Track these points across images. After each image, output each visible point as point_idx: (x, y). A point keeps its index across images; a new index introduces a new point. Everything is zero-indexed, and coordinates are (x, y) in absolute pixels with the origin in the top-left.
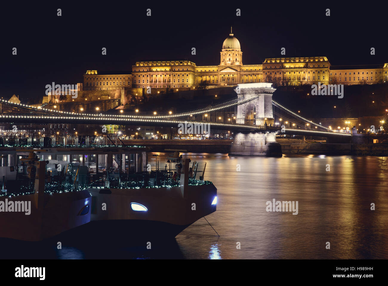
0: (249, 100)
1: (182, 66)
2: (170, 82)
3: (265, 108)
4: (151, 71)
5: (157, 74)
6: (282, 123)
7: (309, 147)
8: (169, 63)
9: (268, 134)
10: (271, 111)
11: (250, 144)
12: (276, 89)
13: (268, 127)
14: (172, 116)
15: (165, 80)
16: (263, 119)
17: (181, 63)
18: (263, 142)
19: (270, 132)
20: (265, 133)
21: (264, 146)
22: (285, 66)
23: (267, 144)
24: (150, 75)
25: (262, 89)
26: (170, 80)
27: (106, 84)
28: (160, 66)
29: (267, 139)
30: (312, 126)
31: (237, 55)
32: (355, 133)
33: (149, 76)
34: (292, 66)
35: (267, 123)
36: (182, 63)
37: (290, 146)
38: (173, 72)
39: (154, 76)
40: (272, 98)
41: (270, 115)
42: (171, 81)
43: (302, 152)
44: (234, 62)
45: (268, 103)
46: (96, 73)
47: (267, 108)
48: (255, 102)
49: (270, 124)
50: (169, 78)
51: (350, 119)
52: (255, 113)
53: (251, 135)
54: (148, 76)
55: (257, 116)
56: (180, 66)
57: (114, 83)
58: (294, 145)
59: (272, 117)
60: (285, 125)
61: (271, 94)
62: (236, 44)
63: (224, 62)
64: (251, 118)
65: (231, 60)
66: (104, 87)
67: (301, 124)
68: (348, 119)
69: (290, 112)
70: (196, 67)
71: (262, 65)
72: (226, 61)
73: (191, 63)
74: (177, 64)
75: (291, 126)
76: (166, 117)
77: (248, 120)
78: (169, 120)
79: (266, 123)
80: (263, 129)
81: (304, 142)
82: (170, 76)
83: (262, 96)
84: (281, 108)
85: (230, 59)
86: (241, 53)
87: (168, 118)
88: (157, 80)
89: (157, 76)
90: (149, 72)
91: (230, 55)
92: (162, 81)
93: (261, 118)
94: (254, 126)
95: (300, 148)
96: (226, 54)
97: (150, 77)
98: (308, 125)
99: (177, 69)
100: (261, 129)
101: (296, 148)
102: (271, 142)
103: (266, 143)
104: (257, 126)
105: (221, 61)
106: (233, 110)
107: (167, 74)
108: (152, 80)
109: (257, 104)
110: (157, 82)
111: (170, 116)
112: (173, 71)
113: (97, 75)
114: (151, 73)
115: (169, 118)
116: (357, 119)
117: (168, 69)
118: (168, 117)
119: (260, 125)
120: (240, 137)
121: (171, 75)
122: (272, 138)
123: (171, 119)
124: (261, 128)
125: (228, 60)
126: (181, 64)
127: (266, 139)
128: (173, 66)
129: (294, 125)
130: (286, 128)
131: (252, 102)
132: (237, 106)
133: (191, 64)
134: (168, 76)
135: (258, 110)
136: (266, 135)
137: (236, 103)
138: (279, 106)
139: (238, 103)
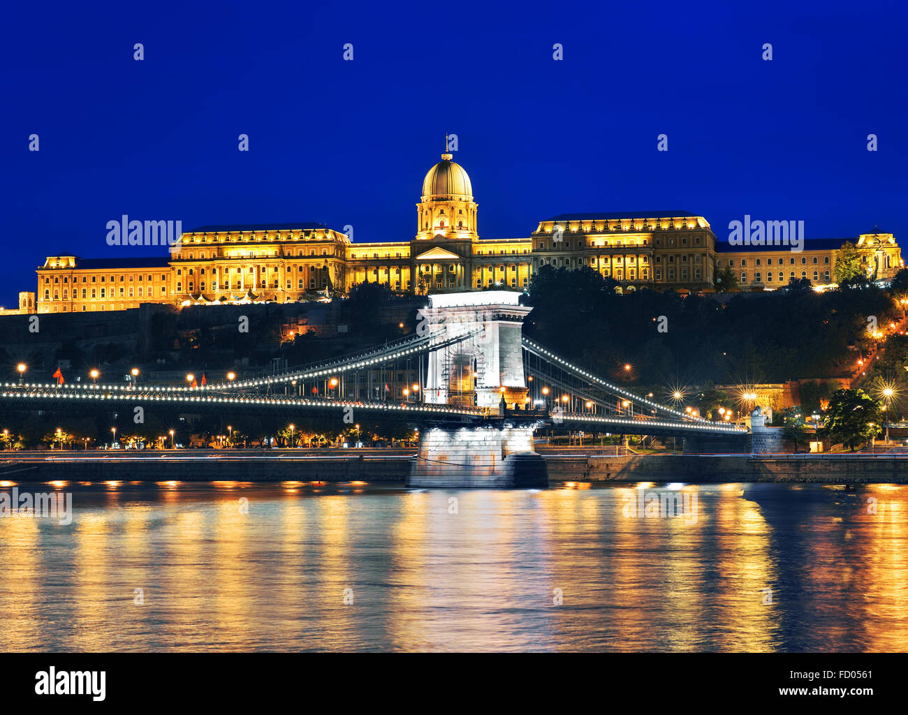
0: (456, 338)
1: (309, 242)
2: (276, 286)
3: (502, 359)
4: (221, 257)
5: (239, 266)
6: (550, 400)
7: (638, 464)
8: (274, 233)
9: (510, 430)
10: (518, 367)
11: (461, 458)
12: (532, 308)
13: (510, 410)
14: (235, 386)
15: (264, 282)
16: (495, 389)
17: (307, 234)
18: (496, 453)
19: (515, 427)
20: (501, 429)
21: (501, 463)
22: (593, 243)
23: (507, 459)
24: (220, 268)
25: (494, 307)
26: (276, 282)
27: (98, 294)
28: (249, 243)
29: (509, 443)
30: (639, 408)
31: (464, 211)
32: (758, 424)
33: (217, 271)
34: (613, 240)
35: (506, 401)
36: (309, 236)
37: (586, 462)
38: (286, 261)
39: (233, 271)
40: (522, 332)
41: (516, 380)
42: (279, 285)
43: (619, 478)
44: (454, 231)
45: (512, 346)
46: (72, 264)
47: (507, 360)
48: (476, 344)
49: (514, 404)
50: (273, 276)
51: (761, 386)
52: (475, 375)
53: (464, 434)
54: (214, 271)
55: (482, 381)
56: (305, 242)
57: (122, 290)
58: (596, 459)
59: (521, 383)
60: (560, 406)
61: (518, 320)
62: (460, 180)
63: (428, 231)
64: (467, 388)
65: (446, 224)
66: (94, 303)
67: (608, 401)
68: (757, 386)
69: (574, 370)
70: (349, 247)
71: (531, 239)
72: (433, 228)
73: (335, 234)
74: (296, 238)
75: (580, 409)
76: (219, 387)
77: (455, 393)
78: (228, 397)
79: (503, 399)
80: (496, 416)
81: (626, 452)
82: (276, 269)
83: (493, 327)
84: (549, 358)
85: (442, 224)
86: (474, 206)
87: (224, 391)
88: (239, 283)
89: (239, 270)
90: (218, 259)
91: (442, 212)
92: (255, 286)
93: (491, 387)
94: (470, 410)
95: (612, 468)
96: (433, 210)
97: (220, 273)
98: (626, 404)
99: (295, 253)
100: (489, 416)
101: (601, 467)
102: (519, 454)
103: (504, 457)
104: (479, 410)
105: (419, 229)
106: (416, 366)
107: (268, 266)
108: (227, 283)
109: (481, 349)
110: (239, 287)
111: (230, 386)
112: (285, 258)
113: (75, 271)
114: (224, 264)
115: (227, 390)
116: (781, 386)
117: (271, 251)
118: (224, 387)
119: (486, 407)
120: (436, 440)
121: (279, 269)
122: (522, 441)
123: (233, 393)
124: (492, 413)
125: (439, 225)
126: (308, 238)
127: (504, 444)
128: (285, 243)
129: (589, 405)
130: (564, 414)
131: (465, 344)
132: (425, 354)
133: (336, 238)
134: (270, 271)
135: (485, 366)
136: (504, 433)
137: (425, 347)
138: (542, 354)
139: (429, 346)
